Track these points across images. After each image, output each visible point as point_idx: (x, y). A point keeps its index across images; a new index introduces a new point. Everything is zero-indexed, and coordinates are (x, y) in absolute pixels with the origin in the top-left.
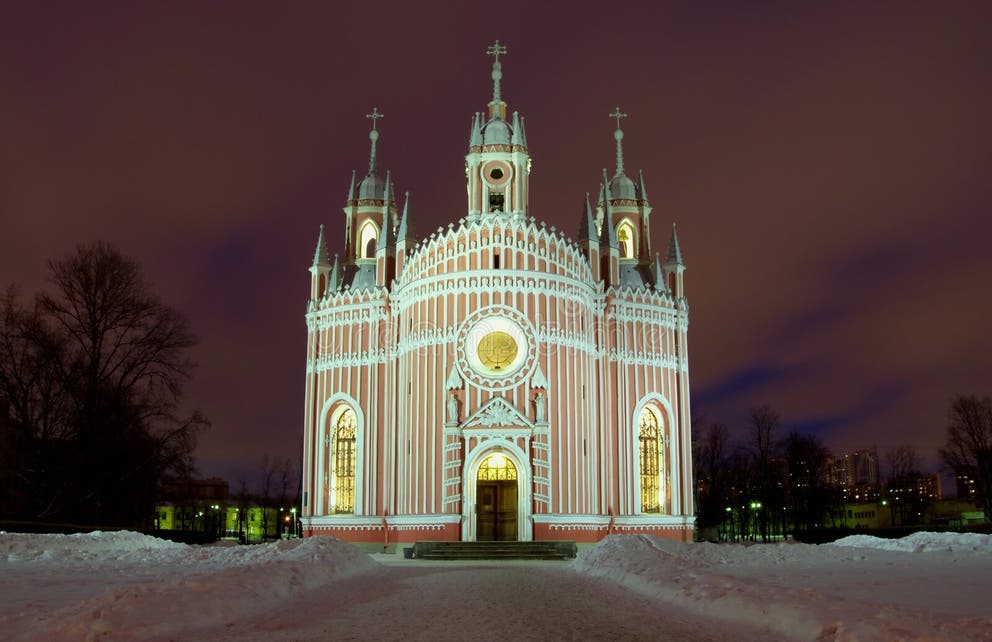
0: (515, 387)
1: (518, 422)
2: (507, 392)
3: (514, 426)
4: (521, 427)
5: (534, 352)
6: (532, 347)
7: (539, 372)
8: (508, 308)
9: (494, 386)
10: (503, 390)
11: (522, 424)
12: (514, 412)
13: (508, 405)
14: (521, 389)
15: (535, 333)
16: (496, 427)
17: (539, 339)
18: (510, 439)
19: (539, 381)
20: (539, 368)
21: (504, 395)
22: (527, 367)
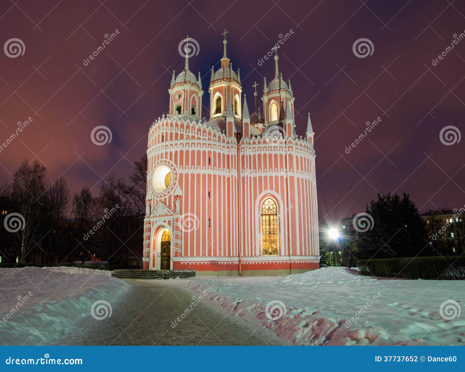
0: (167, 197)
1: (168, 213)
2: (165, 199)
3: (167, 215)
4: (169, 215)
5: (176, 179)
6: (175, 176)
7: (179, 188)
8: (166, 160)
9: (160, 197)
10: (163, 199)
11: (170, 214)
12: (167, 209)
13: (164, 206)
14: (170, 197)
15: (177, 169)
16: (160, 216)
17: (179, 171)
18: (165, 221)
19: (179, 192)
20: (179, 186)
21: (163, 201)
22: (173, 186)
